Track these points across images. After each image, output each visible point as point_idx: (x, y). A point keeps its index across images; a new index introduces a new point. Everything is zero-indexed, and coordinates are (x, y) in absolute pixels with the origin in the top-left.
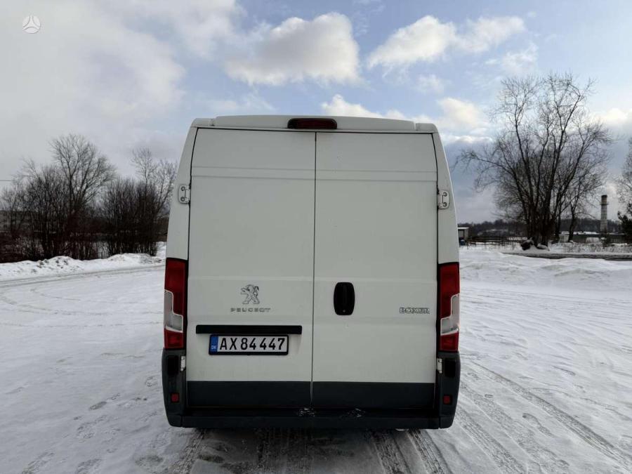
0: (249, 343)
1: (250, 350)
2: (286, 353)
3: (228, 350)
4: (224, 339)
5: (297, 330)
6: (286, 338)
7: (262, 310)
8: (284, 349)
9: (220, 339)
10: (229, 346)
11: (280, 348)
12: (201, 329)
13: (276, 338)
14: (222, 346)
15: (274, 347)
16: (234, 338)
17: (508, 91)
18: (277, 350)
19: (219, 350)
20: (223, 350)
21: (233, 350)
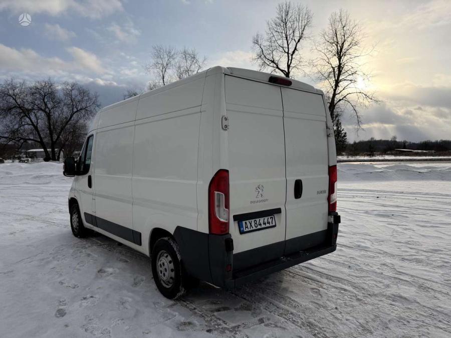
0: (258, 223)
1: (259, 227)
2: (275, 226)
3: (249, 230)
4: (246, 223)
5: (278, 211)
6: (273, 216)
7: (264, 201)
8: (274, 224)
9: (244, 222)
10: (249, 227)
11: (272, 223)
12: (236, 218)
13: (269, 217)
14: (246, 228)
15: (269, 223)
16: (250, 221)
17: (157, 54)
18: (271, 225)
19: (245, 231)
20: (247, 230)
21: (252, 229)
